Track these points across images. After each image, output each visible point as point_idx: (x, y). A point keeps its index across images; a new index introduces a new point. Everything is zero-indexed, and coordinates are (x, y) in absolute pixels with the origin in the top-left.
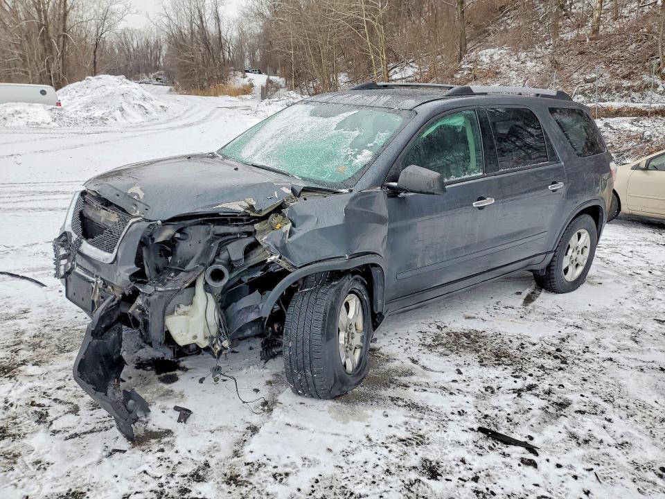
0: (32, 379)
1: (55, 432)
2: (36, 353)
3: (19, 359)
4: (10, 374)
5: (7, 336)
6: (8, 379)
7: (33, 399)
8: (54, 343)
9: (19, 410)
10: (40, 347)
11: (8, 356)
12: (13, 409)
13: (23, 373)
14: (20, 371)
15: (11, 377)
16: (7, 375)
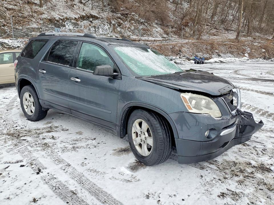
0: (256, 160)
1: (264, 146)
2: (245, 168)
3: (254, 170)
4: (262, 166)
5: (248, 183)
6: (264, 164)
7: (262, 155)
8: (235, 168)
9: (269, 154)
10: (241, 170)
11: (256, 173)
12: (270, 155)
13: (258, 164)
14: (258, 165)
15: (263, 165)
16: (264, 166)
